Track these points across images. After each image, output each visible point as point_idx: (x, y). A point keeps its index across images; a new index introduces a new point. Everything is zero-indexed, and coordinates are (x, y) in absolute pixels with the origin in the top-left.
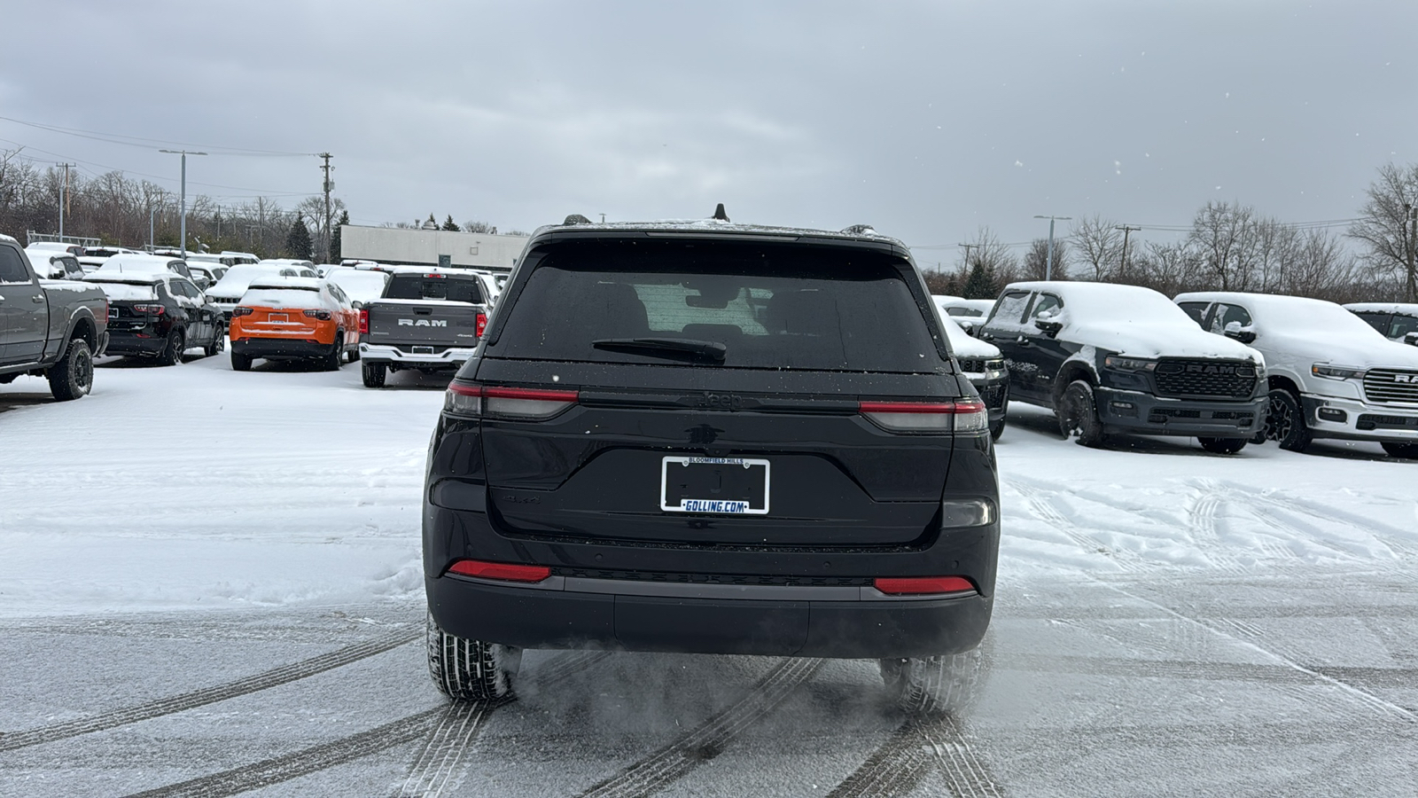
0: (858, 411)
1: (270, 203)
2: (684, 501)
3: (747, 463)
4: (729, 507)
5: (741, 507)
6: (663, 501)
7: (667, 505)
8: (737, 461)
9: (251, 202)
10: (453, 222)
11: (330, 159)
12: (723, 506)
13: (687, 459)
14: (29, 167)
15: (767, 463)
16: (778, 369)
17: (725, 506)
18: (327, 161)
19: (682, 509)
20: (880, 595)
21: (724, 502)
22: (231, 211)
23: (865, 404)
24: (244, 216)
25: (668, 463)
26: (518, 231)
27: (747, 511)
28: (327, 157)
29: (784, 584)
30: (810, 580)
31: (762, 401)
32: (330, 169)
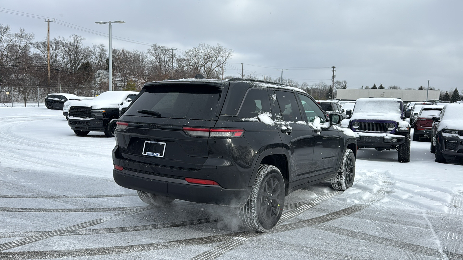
0: (182, 130)
1: (323, 83)
2: (147, 152)
3: (161, 143)
4: (155, 155)
5: (158, 155)
6: (143, 152)
7: (144, 153)
8: (159, 143)
9: (318, 83)
10: (382, 86)
11: (335, 68)
12: (154, 154)
13: (149, 141)
14: (256, 77)
15: (165, 144)
16: (168, 118)
17: (155, 154)
18: (334, 69)
19: (146, 154)
20: (186, 182)
21: (155, 153)
22: (312, 86)
23: (184, 128)
24: (315, 88)
25: (146, 142)
26: (410, 88)
27: (159, 156)
28: (334, 67)
29: (163, 177)
30: (176, 177)
31: (162, 126)
32: (334, 71)
